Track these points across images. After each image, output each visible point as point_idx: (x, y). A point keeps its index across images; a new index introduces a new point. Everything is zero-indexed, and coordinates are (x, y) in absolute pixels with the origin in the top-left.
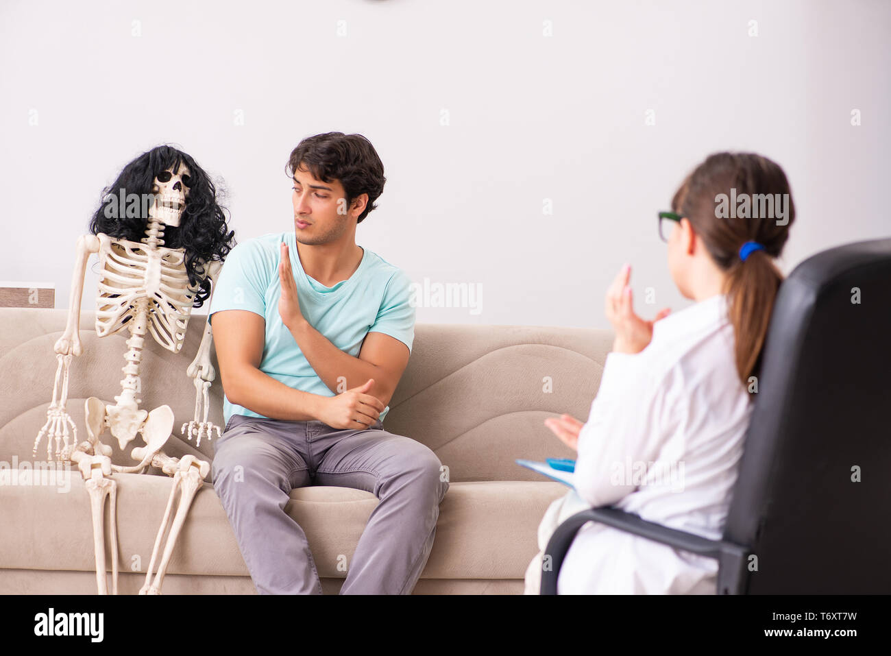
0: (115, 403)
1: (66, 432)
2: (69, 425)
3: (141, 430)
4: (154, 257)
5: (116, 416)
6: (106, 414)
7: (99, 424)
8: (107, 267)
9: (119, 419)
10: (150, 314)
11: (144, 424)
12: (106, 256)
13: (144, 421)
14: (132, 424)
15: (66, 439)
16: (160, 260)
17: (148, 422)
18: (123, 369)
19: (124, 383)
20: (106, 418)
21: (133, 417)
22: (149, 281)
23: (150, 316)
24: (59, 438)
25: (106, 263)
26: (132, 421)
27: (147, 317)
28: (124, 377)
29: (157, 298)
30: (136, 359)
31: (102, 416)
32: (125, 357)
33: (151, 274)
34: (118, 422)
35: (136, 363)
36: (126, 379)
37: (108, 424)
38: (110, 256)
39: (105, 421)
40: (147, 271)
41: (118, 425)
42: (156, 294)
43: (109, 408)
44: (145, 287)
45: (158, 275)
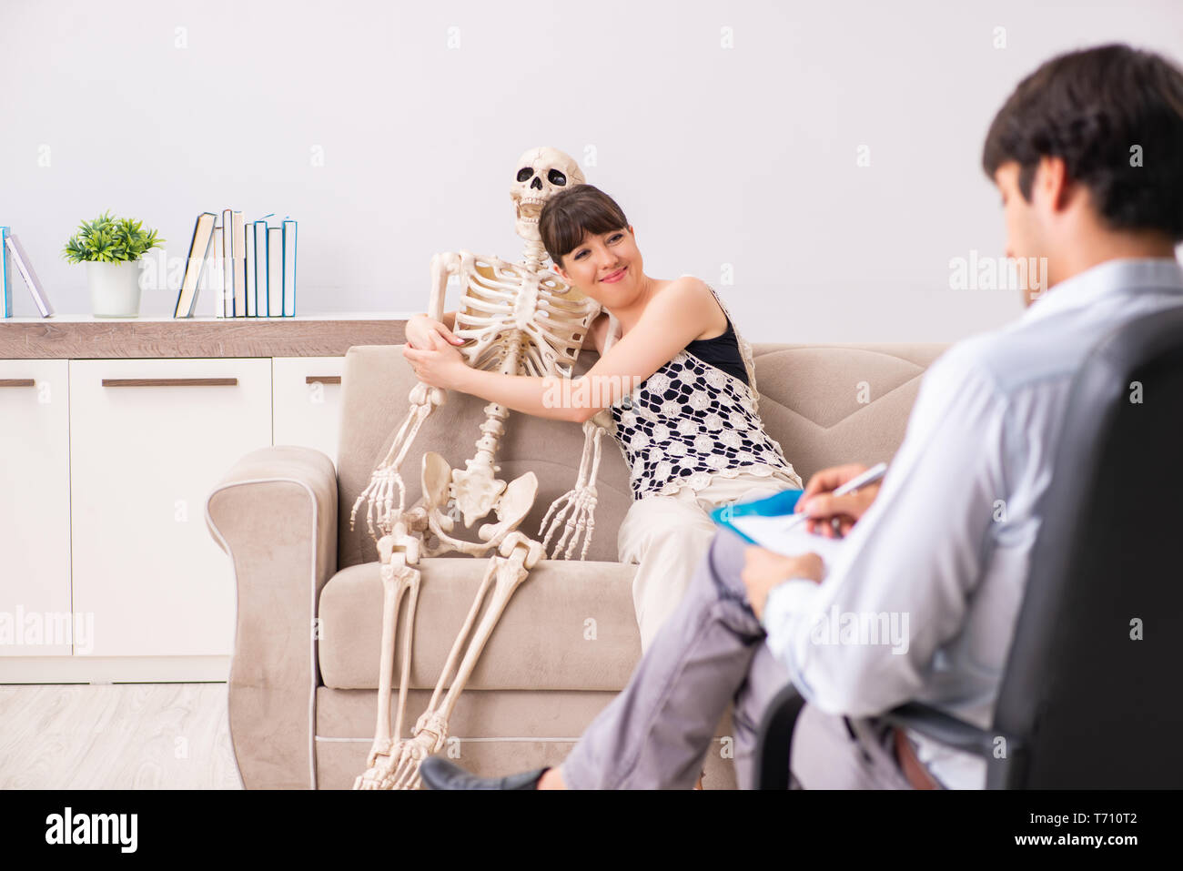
0: (464, 468)
1: (390, 494)
2: (396, 486)
3: (495, 506)
4: (530, 280)
5: (464, 482)
6: (452, 481)
7: (440, 490)
8: (469, 293)
9: (468, 487)
10: (523, 357)
11: (501, 498)
12: (469, 278)
13: (502, 494)
14: (484, 497)
15: (389, 503)
16: (537, 284)
17: (506, 495)
18: (481, 426)
19: (480, 444)
20: (451, 485)
21: (486, 487)
22: (520, 309)
23: (524, 360)
24: (381, 503)
25: (469, 288)
26: (485, 493)
27: (519, 362)
28: (480, 435)
29: (529, 331)
30: (499, 414)
31: (446, 480)
32: (485, 411)
33: (524, 299)
34: (467, 492)
35: (497, 418)
36: (484, 438)
37: (453, 494)
38: (473, 277)
39: (450, 489)
40: (519, 296)
41: (466, 497)
42: (528, 325)
43: (456, 472)
44: (514, 316)
45: (532, 302)
